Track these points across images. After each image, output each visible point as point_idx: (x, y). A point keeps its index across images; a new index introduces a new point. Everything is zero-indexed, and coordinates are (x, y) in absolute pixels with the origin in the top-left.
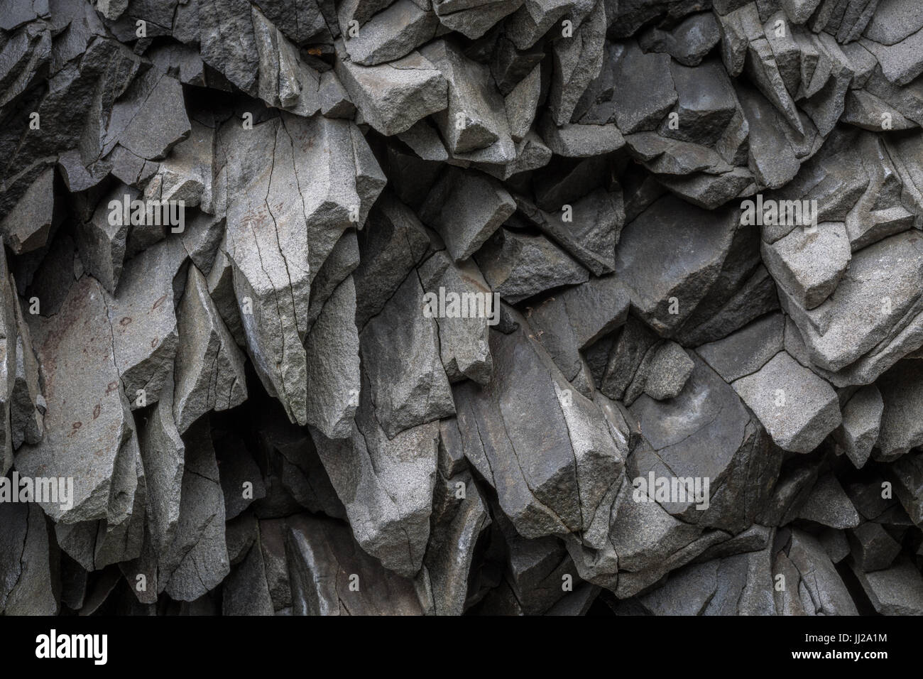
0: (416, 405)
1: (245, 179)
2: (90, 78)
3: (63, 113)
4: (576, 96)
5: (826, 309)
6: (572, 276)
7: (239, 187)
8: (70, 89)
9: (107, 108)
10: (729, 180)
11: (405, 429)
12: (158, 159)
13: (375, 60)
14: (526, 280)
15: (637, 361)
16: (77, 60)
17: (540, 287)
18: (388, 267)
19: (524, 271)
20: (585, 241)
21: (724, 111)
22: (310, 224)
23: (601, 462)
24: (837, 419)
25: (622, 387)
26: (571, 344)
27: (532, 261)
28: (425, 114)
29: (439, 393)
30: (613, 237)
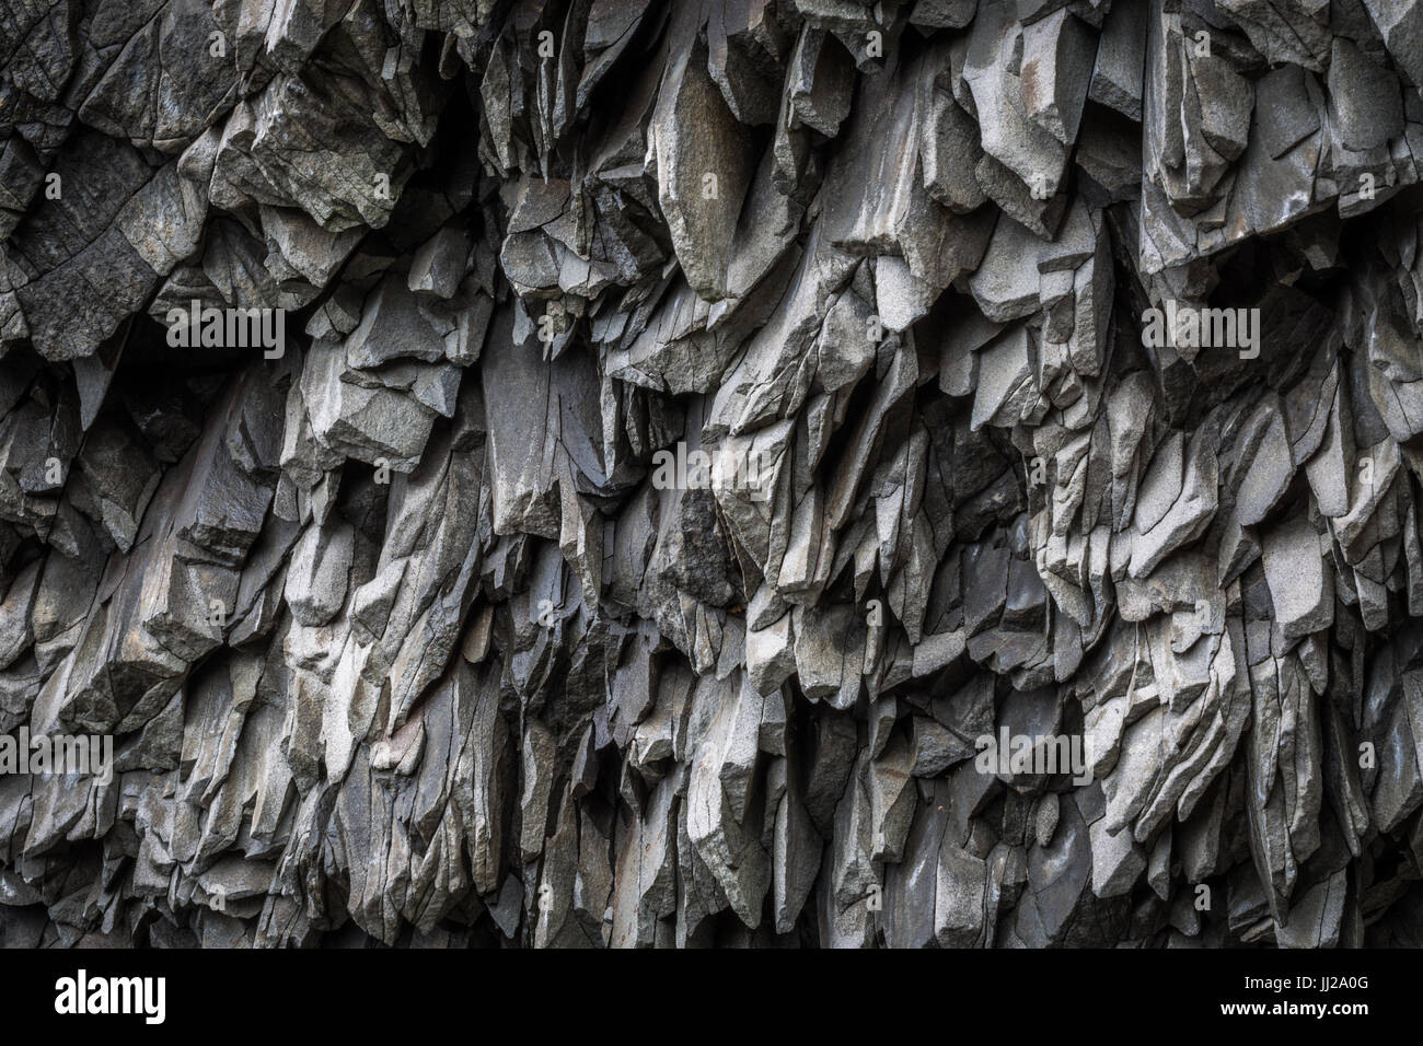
0: (851, 887)
1: (704, 724)
2: (597, 652)
3: (587, 681)
4: (917, 621)
5: (1111, 778)
6: (963, 753)
7: (701, 732)
8: (585, 663)
9: (612, 674)
10: (1040, 671)
11: (851, 905)
12: (637, 724)
13: (759, 627)
14: (930, 761)
15: (1024, 815)
16: (584, 639)
17: (943, 765)
18: (831, 767)
19: (927, 755)
20: (963, 726)
21: (1037, 606)
22: (721, 778)
23: (957, 933)
24: (1141, 864)
25: (1020, 835)
26: (964, 812)
27: (931, 747)
28: (787, 675)
29: (866, 875)
30: (987, 716)
